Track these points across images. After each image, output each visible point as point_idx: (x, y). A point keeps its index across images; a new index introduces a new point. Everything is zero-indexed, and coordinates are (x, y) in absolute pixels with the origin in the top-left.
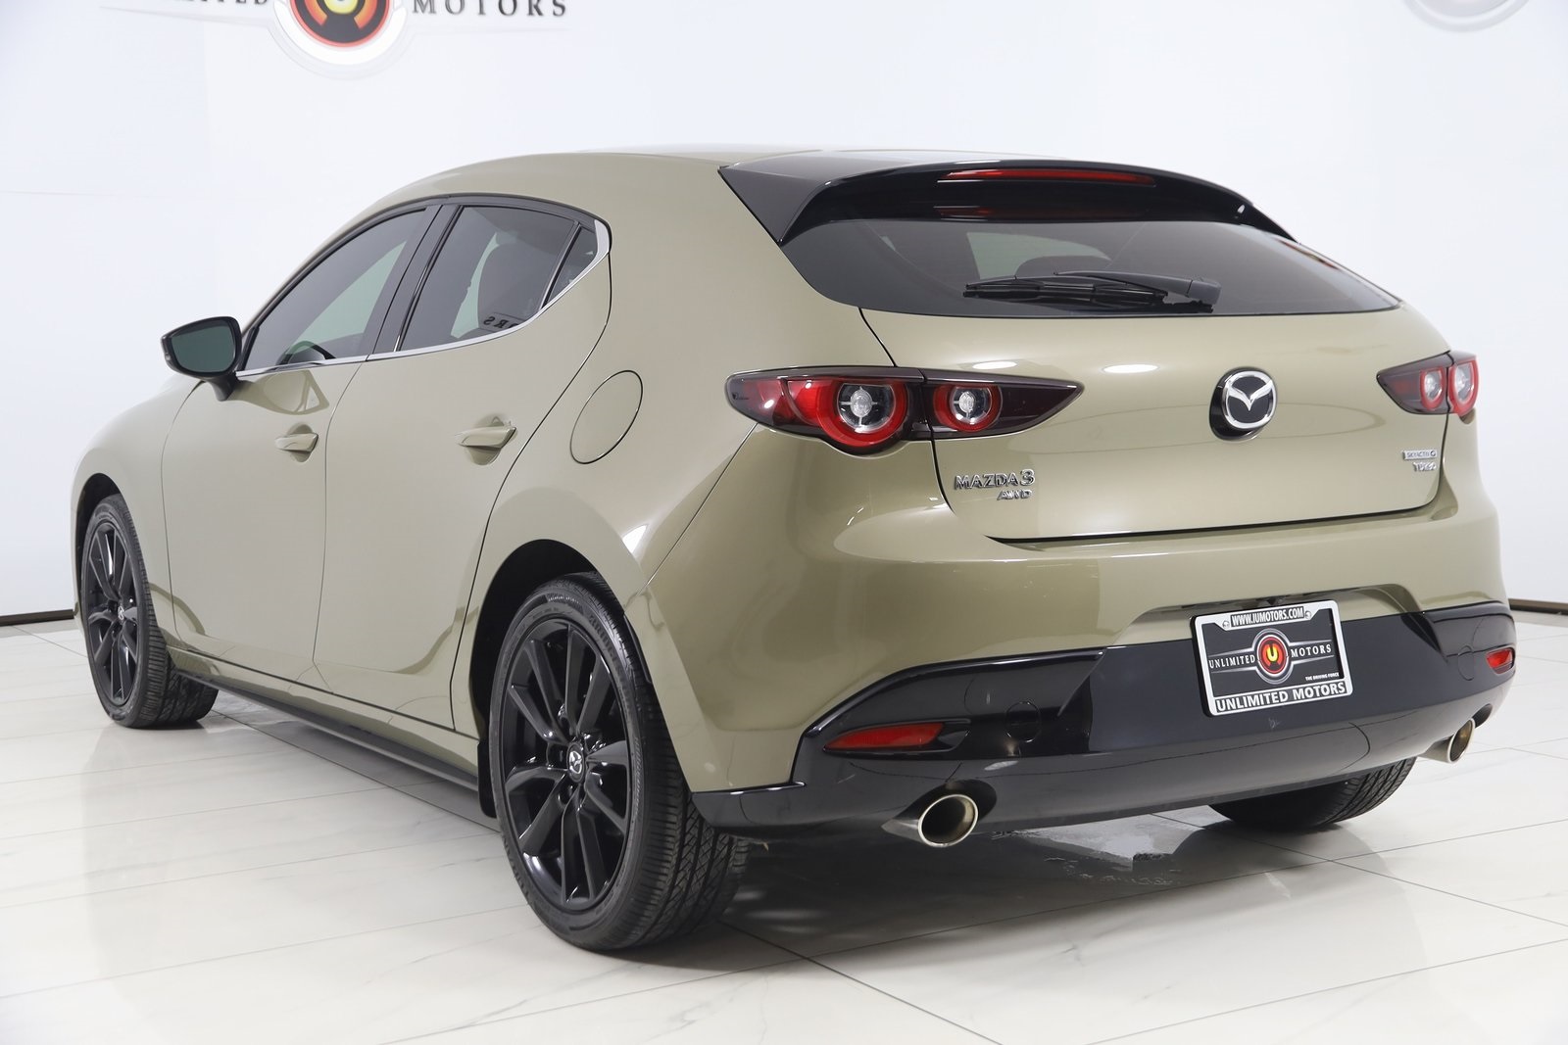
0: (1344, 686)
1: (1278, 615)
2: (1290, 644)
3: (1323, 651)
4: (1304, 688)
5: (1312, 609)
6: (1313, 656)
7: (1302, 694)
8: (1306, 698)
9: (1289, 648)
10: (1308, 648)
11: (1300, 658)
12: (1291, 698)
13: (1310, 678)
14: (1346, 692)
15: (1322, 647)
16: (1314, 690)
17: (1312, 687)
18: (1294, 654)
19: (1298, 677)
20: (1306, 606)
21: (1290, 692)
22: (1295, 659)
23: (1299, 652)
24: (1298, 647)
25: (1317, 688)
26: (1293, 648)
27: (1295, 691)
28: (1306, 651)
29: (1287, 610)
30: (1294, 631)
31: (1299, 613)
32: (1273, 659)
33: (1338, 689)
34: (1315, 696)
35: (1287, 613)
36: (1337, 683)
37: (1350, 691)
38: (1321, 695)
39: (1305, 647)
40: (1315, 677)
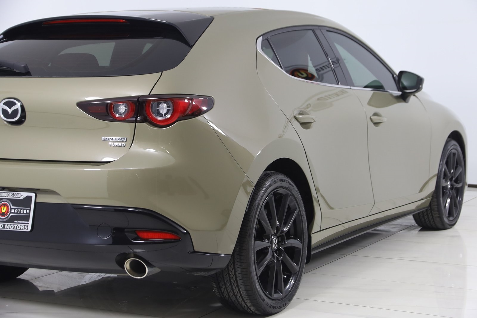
0: (27, 227)
1: (9, 195)
2: (12, 207)
3: (25, 212)
4: (10, 225)
5: (24, 195)
6: (20, 213)
7: (9, 227)
8: (10, 228)
9: (11, 209)
10: (19, 210)
11: (14, 213)
12: (4, 227)
13: (16, 222)
14: (27, 230)
15: (25, 211)
16: (14, 227)
17: (14, 225)
18: (13, 211)
19: (12, 220)
20: (22, 193)
21: (4, 225)
22: (12, 213)
23: (14, 210)
24: (15, 209)
25: (15, 226)
26: (13, 209)
27: (6, 225)
28: (18, 211)
29: (13, 193)
30: (15, 202)
31: (18, 195)
32: (3, 211)
33: (24, 228)
34: (14, 228)
35: (13, 194)
36: (25, 226)
37: (29, 229)
38: (16, 229)
39: (18, 209)
40: (19, 222)
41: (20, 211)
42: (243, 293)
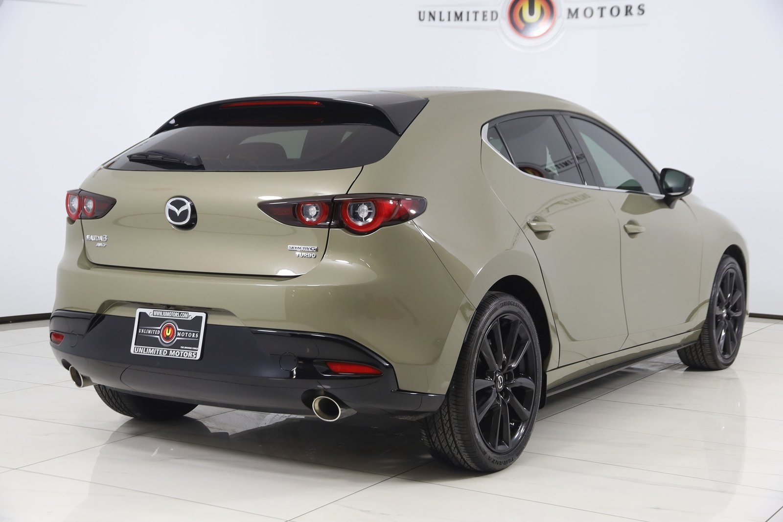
0: (196, 354)
1: (175, 315)
2: (178, 329)
3: (193, 336)
4: (176, 351)
5: (193, 315)
6: (188, 337)
7: (174, 354)
8: (175, 356)
9: (177, 331)
10: (187, 333)
11: (181, 337)
12: (168, 354)
13: (183, 347)
14: (195, 358)
15: (194, 334)
16: (180, 353)
17: (180, 351)
18: (179, 334)
19: (177, 345)
20: (190, 313)
21: (169, 351)
22: (178, 337)
23: (181, 334)
24: (182, 332)
25: (182, 353)
26: (179, 331)
27: (171, 352)
28: (185, 334)
29: (180, 313)
30: (182, 324)
31: (186, 315)
32: (168, 334)
33: (192, 356)
34: (180, 356)
35: (180, 314)
36: (193, 353)
37: (198, 357)
38: (183, 356)
39: (185, 332)
40: (185, 348)
41: (188, 335)
42: (459, 443)
